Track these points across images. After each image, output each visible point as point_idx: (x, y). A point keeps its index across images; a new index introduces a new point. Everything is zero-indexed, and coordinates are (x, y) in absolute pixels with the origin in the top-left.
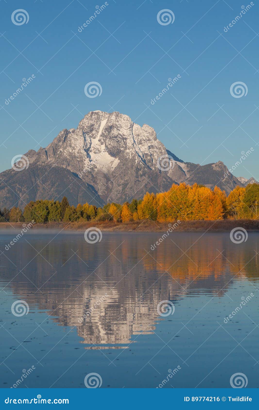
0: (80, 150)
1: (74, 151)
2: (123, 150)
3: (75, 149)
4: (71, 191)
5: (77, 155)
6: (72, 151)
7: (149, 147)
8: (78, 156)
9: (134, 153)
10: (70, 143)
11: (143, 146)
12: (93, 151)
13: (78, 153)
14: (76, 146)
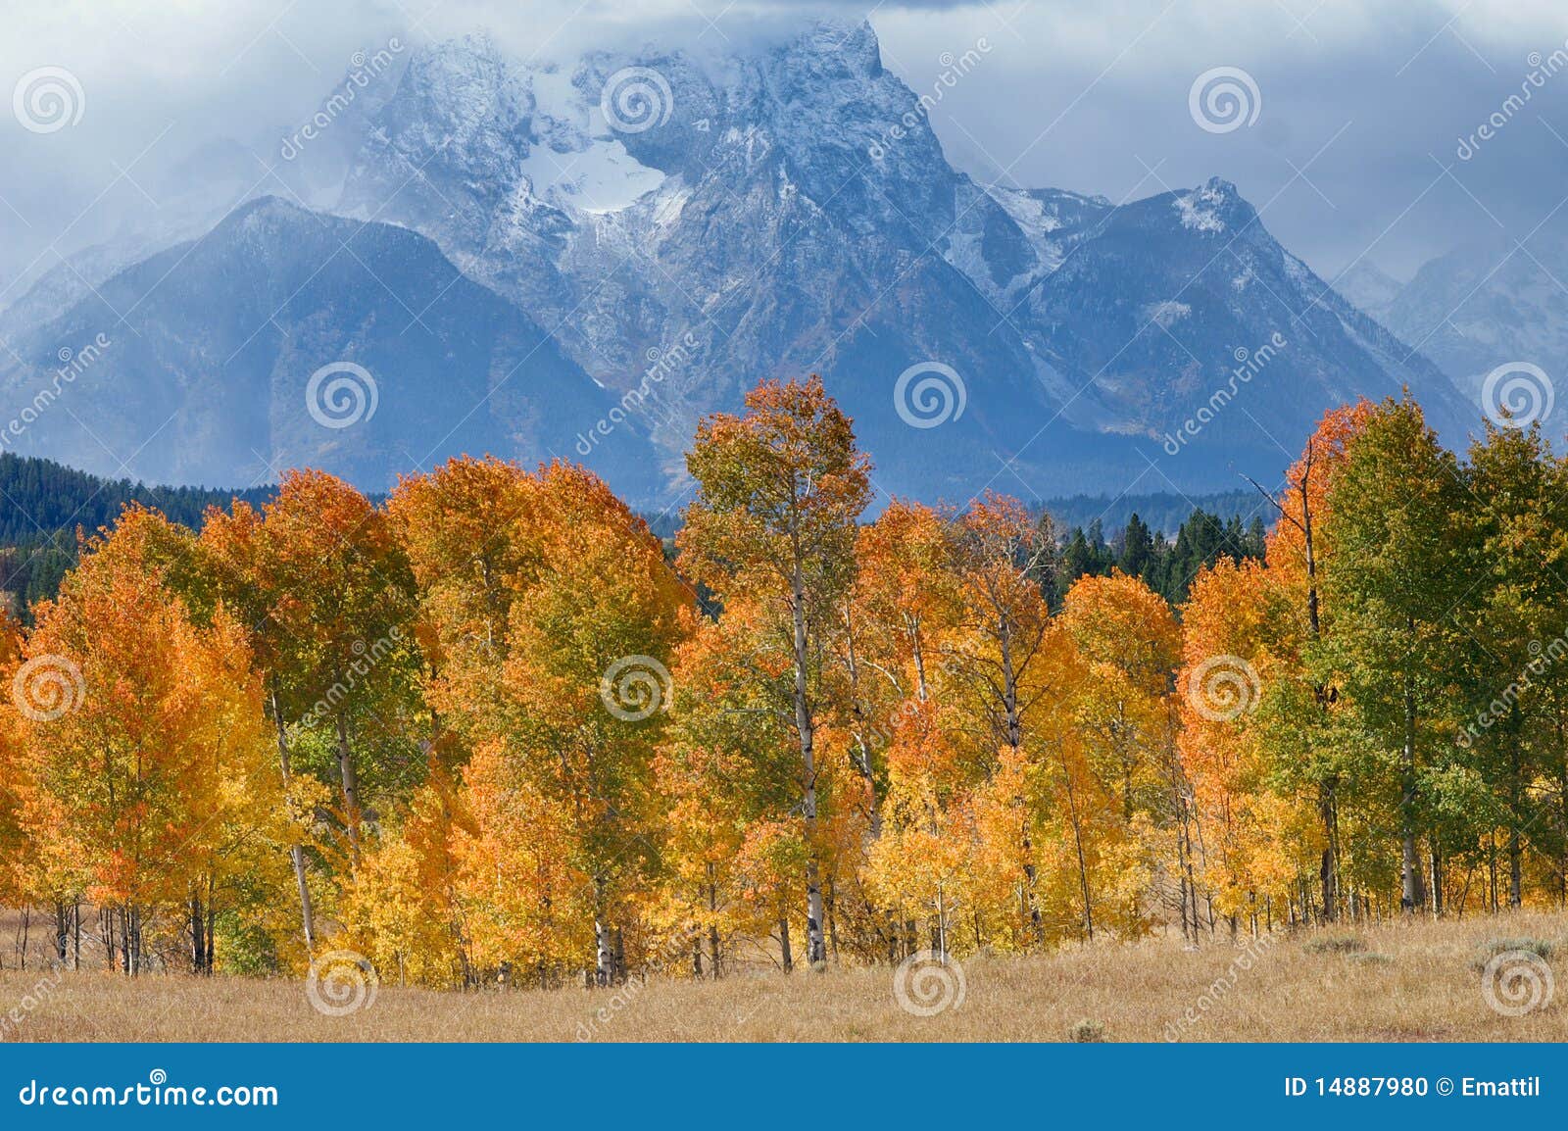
0: (480, 132)
1: (447, 139)
2: (707, 129)
3: (453, 131)
4: (451, 355)
5: (464, 160)
6: (441, 139)
7: (843, 109)
8: (470, 166)
9: (767, 145)
10: (427, 99)
11: (811, 106)
12: (548, 137)
13: (471, 150)
14: (457, 115)
